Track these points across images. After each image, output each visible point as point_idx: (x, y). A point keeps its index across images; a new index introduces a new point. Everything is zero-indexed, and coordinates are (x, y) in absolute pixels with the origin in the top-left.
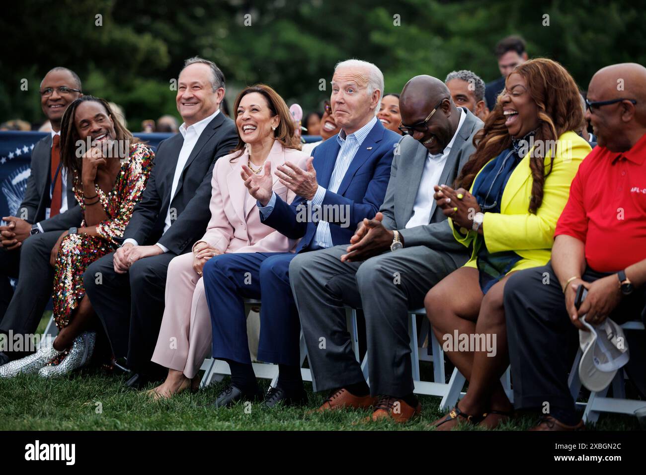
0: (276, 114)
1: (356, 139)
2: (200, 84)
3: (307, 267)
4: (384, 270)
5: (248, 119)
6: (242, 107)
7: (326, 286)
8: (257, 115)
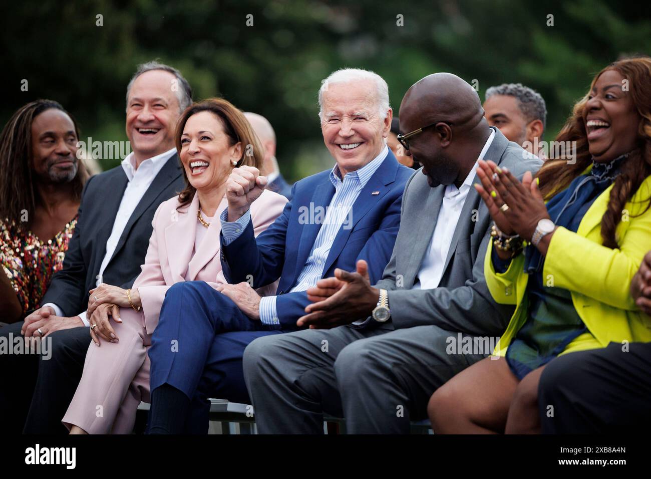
0: (237, 142)
1: (358, 179)
2: (164, 102)
3: (268, 355)
4: (373, 356)
5: (197, 153)
6: (187, 135)
7: (296, 382)
8: (209, 147)
